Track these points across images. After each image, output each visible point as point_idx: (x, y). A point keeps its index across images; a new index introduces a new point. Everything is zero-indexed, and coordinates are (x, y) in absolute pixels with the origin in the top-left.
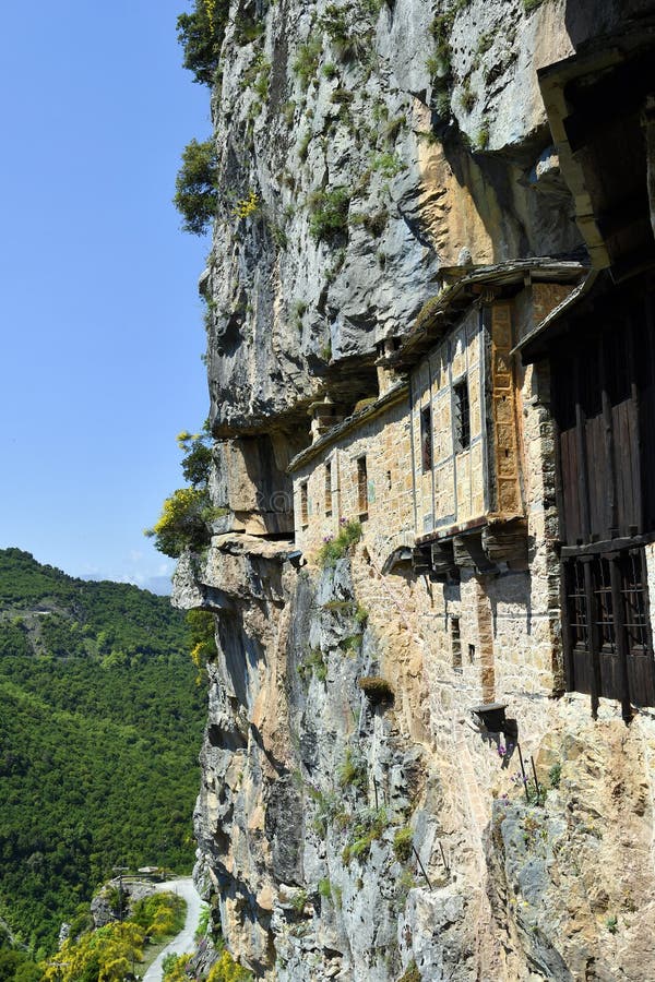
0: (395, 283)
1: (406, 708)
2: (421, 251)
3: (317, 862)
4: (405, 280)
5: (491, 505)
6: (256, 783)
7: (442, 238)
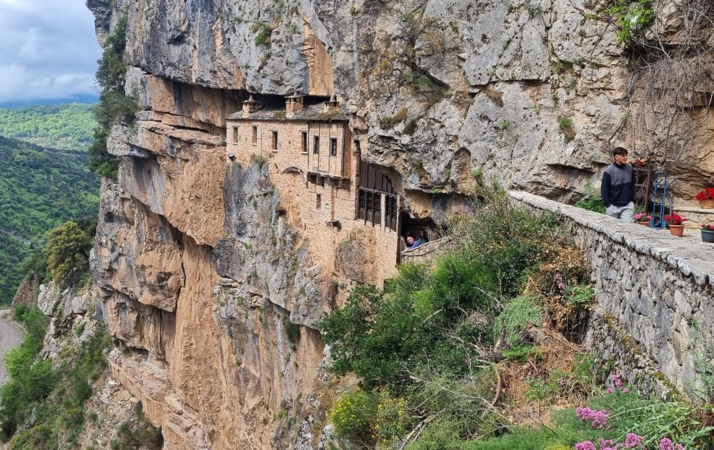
0: (291, 72)
1: (291, 217)
2: (303, 65)
3: (251, 266)
4: (296, 73)
5: (343, 175)
6: (139, 242)
7: (312, 64)
